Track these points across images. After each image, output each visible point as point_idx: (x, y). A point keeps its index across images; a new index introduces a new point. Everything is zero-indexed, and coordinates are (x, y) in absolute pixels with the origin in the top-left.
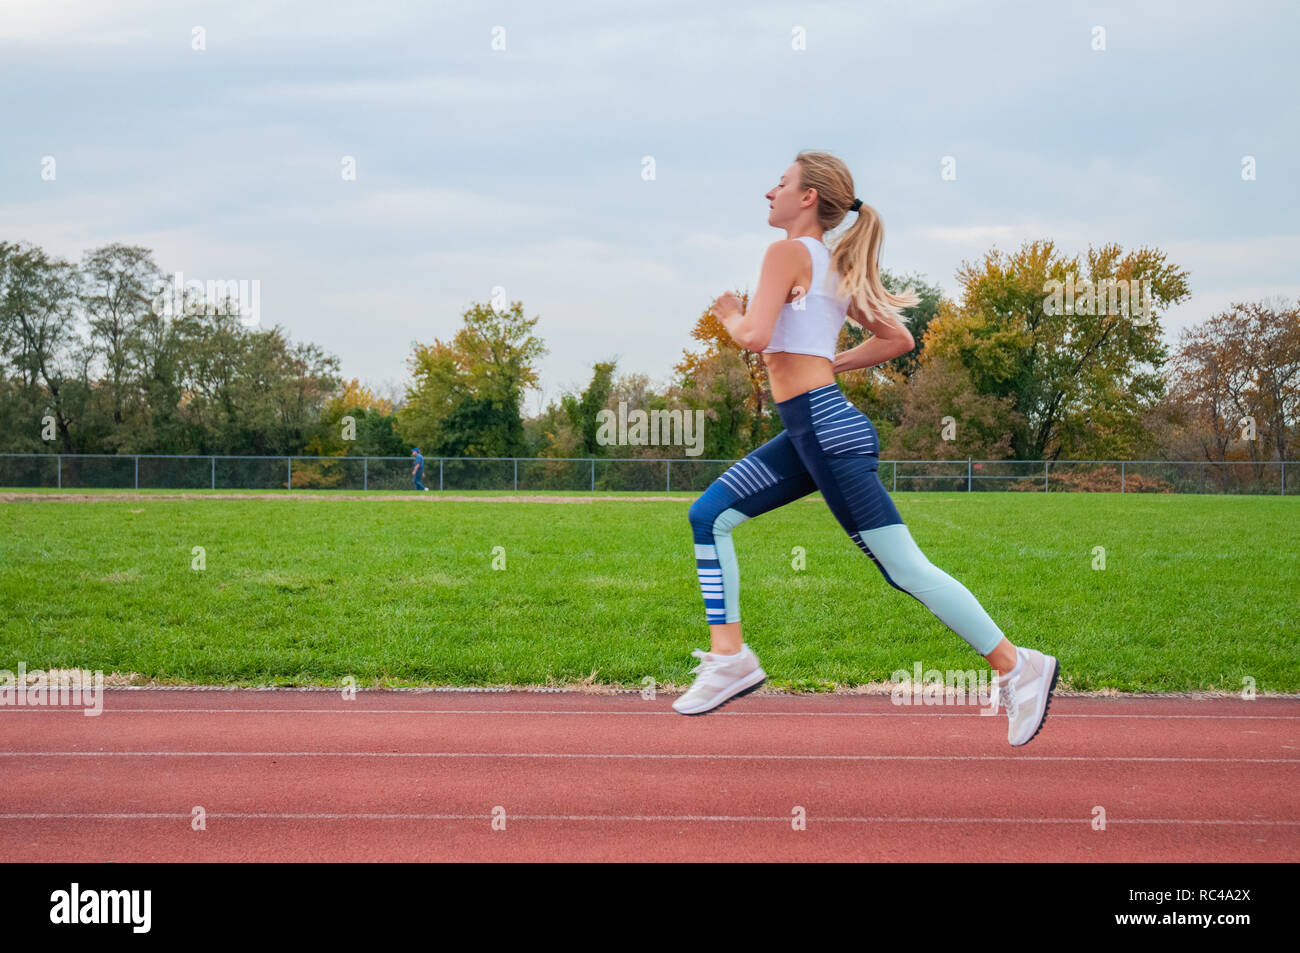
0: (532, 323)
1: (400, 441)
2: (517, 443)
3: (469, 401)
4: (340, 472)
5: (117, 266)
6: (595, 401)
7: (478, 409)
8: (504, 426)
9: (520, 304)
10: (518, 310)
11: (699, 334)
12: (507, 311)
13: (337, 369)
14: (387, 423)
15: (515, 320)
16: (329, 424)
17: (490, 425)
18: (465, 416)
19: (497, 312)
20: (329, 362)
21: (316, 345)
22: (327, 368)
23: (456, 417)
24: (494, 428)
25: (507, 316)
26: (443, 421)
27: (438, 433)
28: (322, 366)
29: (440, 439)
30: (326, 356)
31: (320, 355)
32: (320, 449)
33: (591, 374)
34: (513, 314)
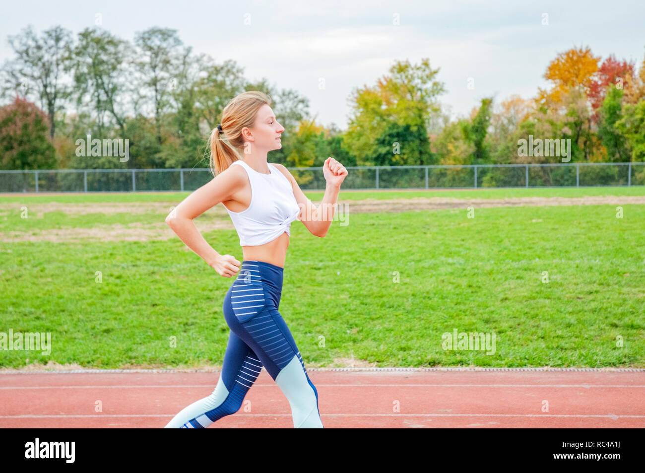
0: (435, 72)
1: (347, 153)
2: (426, 153)
3: (395, 125)
4: (310, 175)
5: (156, 42)
6: (482, 124)
7: (400, 130)
8: (417, 142)
9: (428, 60)
10: (426, 64)
11: (548, 77)
12: (419, 65)
13: (307, 106)
14: (339, 141)
15: (424, 70)
16: (303, 143)
17: (409, 142)
18: (391, 135)
19: (413, 65)
20: (302, 101)
21: (294, 90)
22: (301, 106)
23: (386, 136)
24: (411, 143)
25: (418, 69)
26: (378, 140)
27: (375, 147)
28: (297, 104)
29: (375, 152)
30: (300, 98)
31: (296, 97)
32: (297, 160)
33: (479, 105)
34: (423, 67)
